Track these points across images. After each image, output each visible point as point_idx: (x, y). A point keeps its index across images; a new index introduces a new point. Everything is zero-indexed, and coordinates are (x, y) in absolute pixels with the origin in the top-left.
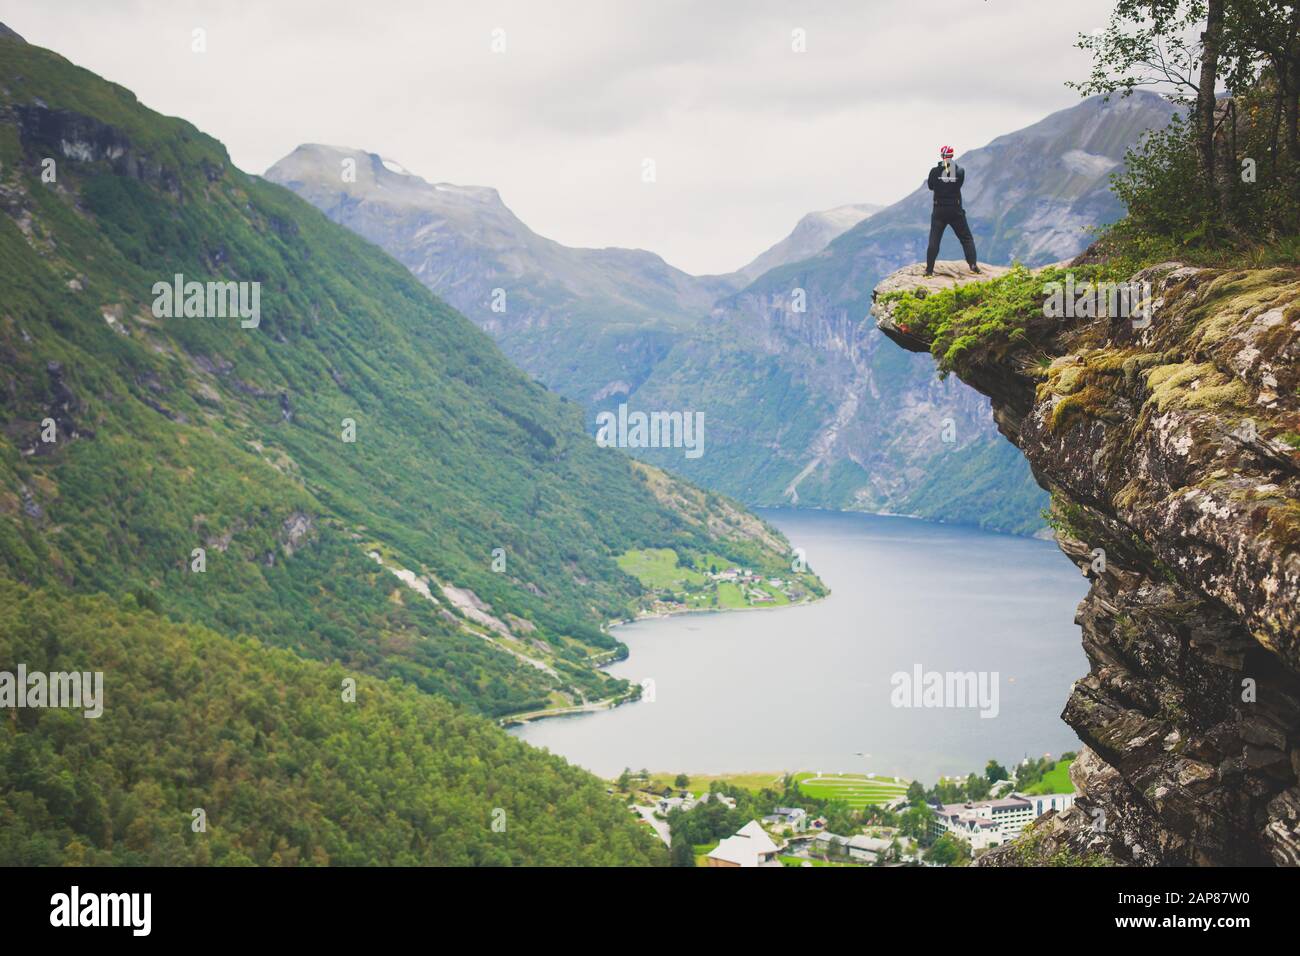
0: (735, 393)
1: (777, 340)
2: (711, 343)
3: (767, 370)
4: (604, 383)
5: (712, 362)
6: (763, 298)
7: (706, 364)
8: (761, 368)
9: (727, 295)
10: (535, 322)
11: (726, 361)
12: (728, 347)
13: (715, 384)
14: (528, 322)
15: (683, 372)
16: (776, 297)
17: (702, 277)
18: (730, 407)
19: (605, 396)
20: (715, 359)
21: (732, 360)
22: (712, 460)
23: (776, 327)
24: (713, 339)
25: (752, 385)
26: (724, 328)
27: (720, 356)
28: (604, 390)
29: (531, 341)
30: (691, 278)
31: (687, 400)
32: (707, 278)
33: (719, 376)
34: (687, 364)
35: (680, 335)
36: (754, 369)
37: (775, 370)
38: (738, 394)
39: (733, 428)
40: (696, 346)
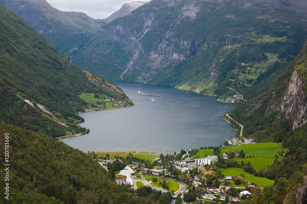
0: (106, 51)
1: (117, 37)
2: (100, 37)
3: (115, 45)
4: (72, 48)
5: (100, 42)
6: (114, 26)
7: (99, 43)
8: (113, 45)
9: (104, 25)
10: (53, 31)
11: (104, 42)
12: (104, 39)
13: (101, 49)
14: (51, 31)
15: (92, 45)
16: (117, 26)
17: (97, 20)
18: (105, 54)
19: (72, 51)
20: (101, 42)
21: (105, 42)
22: (100, 68)
23: (117, 34)
24: (101, 37)
25: (111, 49)
26: (103, 34)
27: (102, 41)
28: (71, 50)
29: (52, 36)
30: (94, 20)
31: (93, 53)
32: (98, 20)
33: (102, 46)
34: (94, 43)
35: (92, 35)
36: (111, 45)
37: (117, 45)
38: (107, 51)
39: (106, 60)
40: (96, 39)
